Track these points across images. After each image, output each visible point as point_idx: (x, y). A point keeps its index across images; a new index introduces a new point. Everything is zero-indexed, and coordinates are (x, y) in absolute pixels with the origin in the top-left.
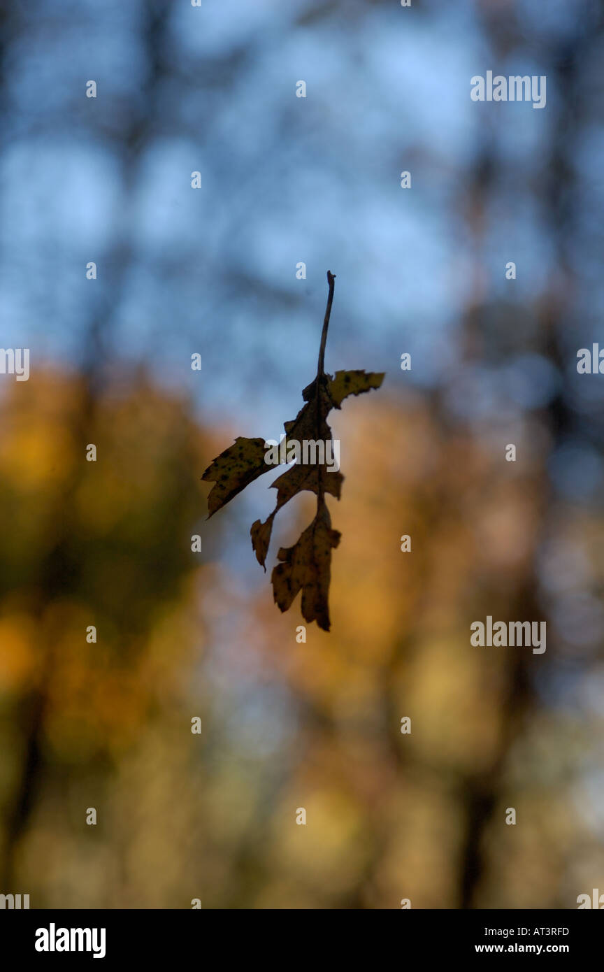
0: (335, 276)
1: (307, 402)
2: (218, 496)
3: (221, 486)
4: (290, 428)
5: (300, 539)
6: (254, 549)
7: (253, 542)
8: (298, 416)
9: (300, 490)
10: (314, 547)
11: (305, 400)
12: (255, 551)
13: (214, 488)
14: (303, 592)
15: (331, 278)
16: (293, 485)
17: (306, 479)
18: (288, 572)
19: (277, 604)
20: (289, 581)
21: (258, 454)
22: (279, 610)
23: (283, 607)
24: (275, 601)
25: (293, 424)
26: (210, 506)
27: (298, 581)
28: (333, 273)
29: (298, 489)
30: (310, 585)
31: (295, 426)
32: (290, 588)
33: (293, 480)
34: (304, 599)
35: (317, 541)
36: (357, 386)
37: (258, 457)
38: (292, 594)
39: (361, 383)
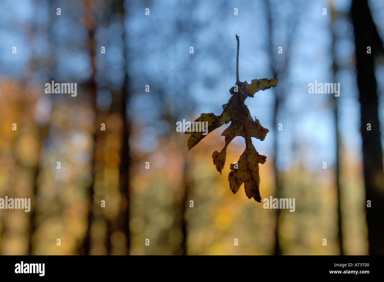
0: (239, 37)
1: (233, 95)
2: (192, 140)
3: (194, 136)
4: (224, 107)
5: (240, 160)
6: (214, 164)
7: (214, 161)
8: (229, 102)
9: (235, 136)
10: (249, 163)
11: (231, 94)
12: (215, 165)
13: (191, 137)
14: (245, 184)
15: (237, 38)
16: (231, 134)
17: (237, 130)
18: (235, 175)
19: (231, 190)
20: (236, 179)
21: (210, 120)
22: (232, 193)
23: (234, 191)
24: (231, 189)
25: (227, 105)
26: (189, 145)
27: (241, 179)
28: (238, 36)
29: (234, 136)
30: (248, 181)
31: (228, 106)
32: (237, 182)
33: (231, 131)
34: (245, 187)
35: (249, 160)
36: (264, 86)
37: (211, 121)
38: (239, 185)
39: (266, 84)
